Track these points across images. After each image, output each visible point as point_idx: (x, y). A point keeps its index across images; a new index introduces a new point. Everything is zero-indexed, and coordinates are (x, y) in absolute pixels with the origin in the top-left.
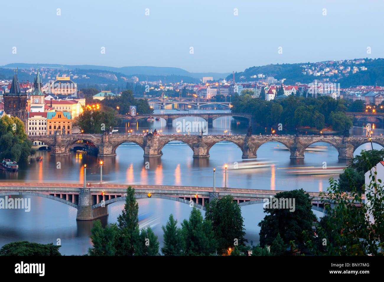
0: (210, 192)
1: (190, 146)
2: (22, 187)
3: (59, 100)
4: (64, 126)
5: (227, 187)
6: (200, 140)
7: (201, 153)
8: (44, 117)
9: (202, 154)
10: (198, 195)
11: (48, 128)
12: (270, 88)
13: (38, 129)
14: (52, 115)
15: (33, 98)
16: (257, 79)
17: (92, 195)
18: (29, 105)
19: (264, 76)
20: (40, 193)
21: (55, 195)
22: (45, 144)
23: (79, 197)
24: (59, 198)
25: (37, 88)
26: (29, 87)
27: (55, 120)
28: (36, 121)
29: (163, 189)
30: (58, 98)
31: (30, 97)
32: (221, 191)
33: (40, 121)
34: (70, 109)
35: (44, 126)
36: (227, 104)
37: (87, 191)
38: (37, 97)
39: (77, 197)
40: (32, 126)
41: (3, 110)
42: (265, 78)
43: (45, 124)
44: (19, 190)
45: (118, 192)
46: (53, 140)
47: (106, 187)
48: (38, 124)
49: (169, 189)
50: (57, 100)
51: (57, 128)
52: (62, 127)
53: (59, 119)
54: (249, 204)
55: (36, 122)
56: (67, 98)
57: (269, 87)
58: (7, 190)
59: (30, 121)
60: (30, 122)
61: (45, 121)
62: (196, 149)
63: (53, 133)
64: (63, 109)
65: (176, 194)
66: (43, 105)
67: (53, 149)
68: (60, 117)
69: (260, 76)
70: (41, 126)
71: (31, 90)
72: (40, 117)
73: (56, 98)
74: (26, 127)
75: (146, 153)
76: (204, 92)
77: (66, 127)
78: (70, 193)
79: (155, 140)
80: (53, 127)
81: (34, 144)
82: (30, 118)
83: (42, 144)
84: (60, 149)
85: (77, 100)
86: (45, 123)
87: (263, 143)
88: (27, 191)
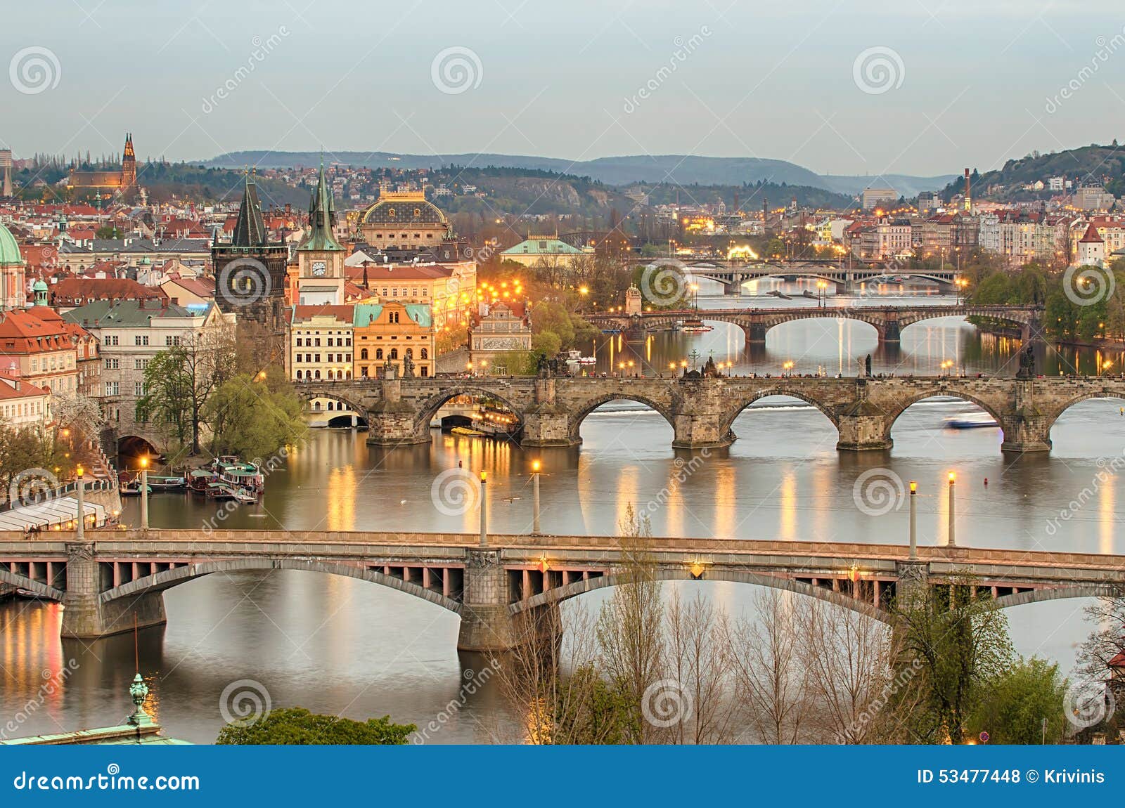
0: (897, 562)
1: (828, 412)
2: (279, 544)
3: (391, 267)
4: (409, 351)
5: (958, 544)
6: (862, 393)
7: (864, 434)
8: (344, 323)
9: (869, 438)
10: (859, 570)
11: (358, 355)
12: (1091, 224)
13: (324, 357)
14: (371, 316)
15: (306, 259)
16: (1046, 195)
17: (508, 571)
18: (294, 283)
19: (1069, 184)
20: (338, 563)
21: (387, 571)
22: (348, 408)
23: (466, 576)
24: (401, 581)
25: (320, 227)
26: (291, 225)
27: (380, 329)
28: (317, 333)
29: (744, 552)
30: (386, 258)
31: (297, 256)
32: (936, 559)
33: (330, 333)
34: (425, 294)
35: (345, 349)
36: (946, 277)
37: (492, 556)
38: (319, 255)
39: (457, 574)
40: (304, 349)
41: (213, 299)
42: (1072, 191)
43: (348, 343)
44: (269, 554)
45: (592, 561)
46: (374, 394)
47: (552, 545)
48: (324, 342)
49: (763, 553)
50: (385, 266)
51: (385, 356)
52: (402, 354)
53: (394, 328)
54: (1032, 600)
55: (318, 337)
56: (416, 259)
57: (1087, 219)
58: (232, 553)
59: (299, 333)
60: (299, 337)
61: (348, 333)
62: (848, 423)
63: (372, 373)
64: (405, 294)
65: (786, 567)
66: (341, 282)
67: (376, 424)
68: (397, 321)
69: (1056, 183)
70: (335, 349)
71: (298, 236)
72: (330, 321)
73: (380, 261)
74: (287, 353)
75: (680, 437)
76: (869, 238)
77: (417, 354)
78: (436, 564)
79: (710, 393)
80: (372, 354)
81: (313, 407)
82: (300, 325)
83: (340, 408)
84: (397, 425)
85: (448, 266)
86: (348, 340)
87: (1071, 403)
88: (296, 558)
